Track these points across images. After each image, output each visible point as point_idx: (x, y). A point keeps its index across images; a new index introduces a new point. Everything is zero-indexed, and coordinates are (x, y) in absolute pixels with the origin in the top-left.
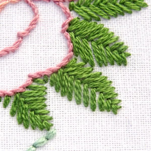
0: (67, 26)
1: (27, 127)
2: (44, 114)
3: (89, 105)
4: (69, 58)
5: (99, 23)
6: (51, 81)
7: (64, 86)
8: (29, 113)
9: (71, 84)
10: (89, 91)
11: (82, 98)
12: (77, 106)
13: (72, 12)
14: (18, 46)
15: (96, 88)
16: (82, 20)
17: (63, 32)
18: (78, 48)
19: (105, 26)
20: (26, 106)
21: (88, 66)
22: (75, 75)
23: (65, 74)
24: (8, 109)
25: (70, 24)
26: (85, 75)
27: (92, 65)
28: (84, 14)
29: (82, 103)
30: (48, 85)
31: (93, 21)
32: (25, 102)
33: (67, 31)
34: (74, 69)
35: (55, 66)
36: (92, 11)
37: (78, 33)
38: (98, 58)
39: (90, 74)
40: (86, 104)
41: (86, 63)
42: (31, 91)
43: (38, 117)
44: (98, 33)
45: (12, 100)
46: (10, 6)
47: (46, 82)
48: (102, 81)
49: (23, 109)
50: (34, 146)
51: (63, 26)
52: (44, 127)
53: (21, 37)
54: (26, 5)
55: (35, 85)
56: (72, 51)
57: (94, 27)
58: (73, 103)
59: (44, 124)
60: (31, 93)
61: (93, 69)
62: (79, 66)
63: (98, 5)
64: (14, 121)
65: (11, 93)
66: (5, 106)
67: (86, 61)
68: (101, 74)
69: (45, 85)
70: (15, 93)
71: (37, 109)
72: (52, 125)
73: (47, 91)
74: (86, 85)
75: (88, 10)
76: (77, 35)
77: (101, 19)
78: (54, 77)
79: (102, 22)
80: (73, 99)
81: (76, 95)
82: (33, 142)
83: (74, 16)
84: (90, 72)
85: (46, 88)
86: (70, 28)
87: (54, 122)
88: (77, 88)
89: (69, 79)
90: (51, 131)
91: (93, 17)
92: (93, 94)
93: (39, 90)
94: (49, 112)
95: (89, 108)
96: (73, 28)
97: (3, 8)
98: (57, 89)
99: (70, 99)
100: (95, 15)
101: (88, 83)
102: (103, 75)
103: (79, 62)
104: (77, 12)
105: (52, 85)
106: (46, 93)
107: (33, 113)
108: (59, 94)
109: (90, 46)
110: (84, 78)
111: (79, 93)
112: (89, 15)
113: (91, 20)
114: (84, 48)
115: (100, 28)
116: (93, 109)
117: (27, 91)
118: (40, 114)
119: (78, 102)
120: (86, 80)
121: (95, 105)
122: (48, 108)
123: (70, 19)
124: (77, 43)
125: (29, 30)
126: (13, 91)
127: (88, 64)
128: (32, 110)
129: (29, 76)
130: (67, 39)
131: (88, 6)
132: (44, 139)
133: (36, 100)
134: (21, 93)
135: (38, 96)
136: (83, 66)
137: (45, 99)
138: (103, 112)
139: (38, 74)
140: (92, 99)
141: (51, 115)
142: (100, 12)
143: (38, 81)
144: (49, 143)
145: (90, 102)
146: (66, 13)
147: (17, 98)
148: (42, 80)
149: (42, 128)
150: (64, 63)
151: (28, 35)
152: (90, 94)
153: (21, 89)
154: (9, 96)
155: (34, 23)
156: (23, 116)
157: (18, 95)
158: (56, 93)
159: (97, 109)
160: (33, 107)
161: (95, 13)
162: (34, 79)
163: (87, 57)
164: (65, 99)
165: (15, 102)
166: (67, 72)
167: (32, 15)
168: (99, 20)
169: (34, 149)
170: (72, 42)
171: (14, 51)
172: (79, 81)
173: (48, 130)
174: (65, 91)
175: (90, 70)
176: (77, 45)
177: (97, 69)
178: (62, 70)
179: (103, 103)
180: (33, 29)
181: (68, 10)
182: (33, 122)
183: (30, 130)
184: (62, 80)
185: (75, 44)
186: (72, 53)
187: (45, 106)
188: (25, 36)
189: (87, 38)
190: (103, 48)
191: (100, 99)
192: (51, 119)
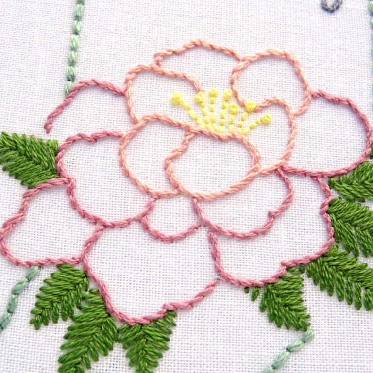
0: (327, 207)
1: (279, 326)
2: (300, 311)
3: (354, 303)
4: (330, 246)
5: (363, 205)
6: (309, 271)
7: (324, 278)
8: (282, 308)
9: (333, 276)
10: (353, 284)
11: (345, 294)
12: (338, 303)
13: (332, 190)
14: (269, 228)
15: (361, 282)
16: (343, 200)
17: (322, 213)
18: (340, 234)
19: (370, 209)
20: (280, 300)
21: (351, 256)
22: (337, 266)
23: (326, 264)
24: (257, 304)
25: (330, 205)
26: (347, 267)
27: (356, 255)
28: (347, 193)
29: (345, 300)
30: (304, 276)
31: (357, 202)
32: (278, 296)
33: (327, 212)
34: (336, 258)
35: (313, 254)
36: (355, 190)
37: (339, 216)
38: (364, 246)
39: (354, 265)
40: (350, 301)
41: (349, 253)
42: (285, 282)
43: (293, 313)
44: (363, 217)
45: (262, 292)
46: (259, 178)
47: (302, 271)
48: (368, 275)
49: (276, 303)
50: (288, 349)
51: (322, 206)
52: (301, 327)
53: (272, 216)
54: (278, 178)
55: (289, 275)
56: (334, 236)
57: (358, 209)
58: (334, 298)
59: (300, 323)
60: (286, 284)
61: (357, 260)
62: (340, 255)
63: (363, 183)
64: (263, 318)
65: (261, 283)
66: (254, 298)
67: (349, 249)
68: (366, 265)
69: (301, 276)
70: (266, 284)
71: (292, 305)
72: (310, 324)
73: (304, 283)
74: (350, 278)
75: (350, 188)
76: (339, 218)
77: (366, 200)
78: (312, 267)
79: (367, 204)
80: (335, 294)
81: (339, 290)
82: (286, 345)
83: (334, 195)
84: (354, 263)
85: (303, 280)
86: (329, 210)
87: (313, 321)
88: (339, 281)
89: (330, 270)
90: (308, 332)
91: (357, 197)
92: (359, 290)
93: (295, 282)
94: (306, 309)
95: (352, 305)
96: (334, 209)
97: (252, 180)
98: (315, 282)
99: (330, 294)
100: (359, 195)
101: (352, 275)
102: (368, 267)
103: (341, 250)
104: (338, 191)
105: (309, 276)
106: (303, 285)
107: (287, 309)
108: (318, 287)
109: (353, 232)
110: (348, 270)
111: (342, 287)
112: (352, 194)
113: (354, 200)
114: (347, 234)
115: (366, 211)
116: (358, 307)
117: (280, 282)
118: (296, 310)
119: (341, 298)
120: (350, 271)
121: (360, 303)
122: (304, 304)
123: (331, 198)
124: (338, 227)
125: (283, 209)
126: (263, 281)
127: (351, 253)
128: (285, 305)
129: (283, 264)
130: (327, 222)
131: (351, 184)
132: (300, 342)
133: (291, 293)
134: (273, 284)
135: (294, 288)
136: (346, 255)
137: (301, 293)
138: (370, 312)
139: (294, 262)
140: (357, 296)
141: (308, 313)
142: (365, 192)
143: (293, 271)
144: (305, 347)
145: (354, 298)
146: (325, 191)
147: (268, 290)
148: (297, 270)
149: (298, 328)
150: (324, 250)
151: (281, 215)
152: (354, 289)
153: (273, 280)
154: (258, 286)
155: (288, 201)
156: (276, 312)
157: (270, 286)
158: (314, 286)
159: (363, 307)
160: (288, 302)
161: (360, 192)
162: (288, 268)
163: (351, 245)
164: (325, 294)
165: (266, 295)
166: (328, 262)
167: (285, 190)
168: (364, 201)
169: (288, 353)
170: (333, 226)
171: (264, 233)
172: (341, 273)
173: (305, 330)
174: (325, 284)
175: (354, 260)
176: (339, 230)
177: (362, 260)
178: (321, 259)
179: (369, 301)
180: (286, 208)
181: (328, 188)
182: (287, 320)
183: (283, 330)
184: (322, 271)
185: (337, 229)
186: (333, 239)
187: (301, 301)
188: (278, 216)
189: (351, 222)
190: (369, 235)
191: (366, 296)
192: (308, 317)
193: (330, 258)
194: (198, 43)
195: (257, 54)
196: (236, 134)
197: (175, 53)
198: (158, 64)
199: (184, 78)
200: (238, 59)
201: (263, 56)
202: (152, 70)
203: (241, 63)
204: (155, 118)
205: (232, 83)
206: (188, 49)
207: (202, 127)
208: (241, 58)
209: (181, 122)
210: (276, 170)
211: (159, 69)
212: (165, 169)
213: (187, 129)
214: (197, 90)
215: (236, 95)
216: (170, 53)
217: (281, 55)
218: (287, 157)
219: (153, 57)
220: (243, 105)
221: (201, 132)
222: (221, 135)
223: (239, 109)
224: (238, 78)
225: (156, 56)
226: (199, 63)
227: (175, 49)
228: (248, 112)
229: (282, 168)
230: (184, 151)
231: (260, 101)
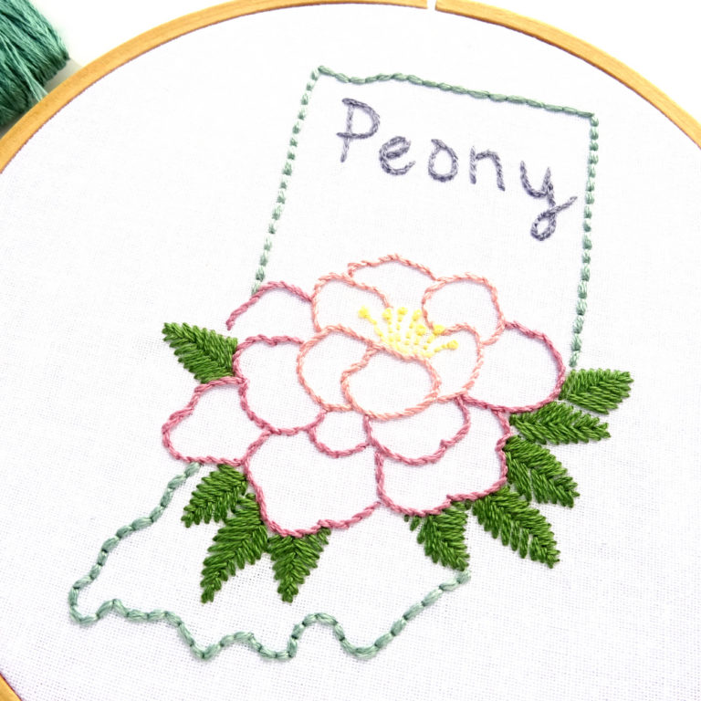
0: (504, 444)
1: (435, 561)
2: (460, 549)
3: (518, 549)
4: (501, 485)
5: (543, 447)
6: (474, 508)
7: (489, 518)
8: (441, 542)
9: (499, 518)
10: (521, 530)
11: (510, 538)
12: (503, 547)
13: (512, 427)
14: (439, 457)
15: (530, 528)
16: (523, 439)
17: (497, 450)
18: (514, 474)
19: (551, 453)
20: (439, 534)
21: (523, 499)
22: (505, 507)
23: (494, 503)
24: (416, 533)
25: (508, 442)
26: (517, 510)
27: (529, 499)
28: (527, 433)
29: (509, 545)
30: (469, 512)
31: (537, 444)
32: (438, 529)
33: (503, 450)
34: (506, 498)
35: (481, 490)
36: (537, 431)
37: (516, 455)
38: (537, 491)
39: (524, 510)
40: (514, 547)
41: (521, 495)
42: (447, 516)
43: (452, 550)
44: (541, 460)
45: (422, 522)
46: (436, 404)
47: (467, 508)
48: (538, 522)
49: (434, 536)
50: (441, 587)
51: (499, 442)
52: (457, 566)
53: (445, 445)
54: (457, 407)
55: (453, 509)
56: (507, 476)
57: (537, 451)
58: (498, 542)
59: (458, 561)
60: (448, 518)
61: (528, 504)
62: (511, 496)
63: (546, 424)
64: (420, 549)
65: (422, 513)
66: (413, 528)
67: (521, 492)
68: (538, 512)
69: (466, 512)
70: (428, 514)
71: (452, 541)
72: (468, 565)
73: (468, 520)
74: (518, 522)
75: (532, 428)
76: (515, 458)
77: (548, 442)
78: (479, 504)
79: (548, 447)
80: (499, 537)
81: (504, 532)
82: (440, 583)
83: (514, 432)
84: (524, 507)
85: (467, 516)
86: (506, 446)
87: (471, 561)
88: (506, 524)
89: (498, 510)
90: (465, 572)
91: (539, 438)
92: (526, 536)
93: (458, 517)
94: (466, 547)
95: (517, 552)
96: (511, 447)
97: (428, 405)
98: (480, 521)
99: (495, 536)
100: (540, 437)
101: (521, 520)
102: (540, 514)
103: (513, 491)
104: (518, 428)
105: (474, 514)
106: (466, 522)
107: (446, 544)
108: (482, 527)
109: (529, 474)
110: (517, 513)
111: (508, 531)
112: (533, 434)
113: (534, 441)
114: (522, 475)
115: (546, 454)
116: (523, 555)
117: (443, 515)
118: (455, 548)
119: (505, 542)
120: (518, 515)
121: (526, 550)
122: (465, 542)
123: (509, 435)
124: (513, 466)
125: (456, 440)
126: (425, 512)
127: (523, 496)
128: (445, 540)
129: (448, 497)
130: (502, 459)
131: (534, 424)
132: (455, 582)
133: (453, 529)
134: (435, 516)
135: (456, 524)
136: (517, 497)
137: (463, 530)
138: (535, 562)
139: (460, 496)
140: (523, 542)
141: (467, 552)
142: (548, 434)
143: (458, 505)
144: (460, 588)
145: (520, 545)
146: (505, 427)
147: (429, 521)
148: (463, 505)
149: (455, 567)
150: (494, 489)
151: (454, 446)
152: (521, 535)
153: (436, 511)
154: (419, 516)
155: (463, 432)
156: (433, 546)
157: (431, 518)
158: (478, 525)
159: (528, 556)
160: (448, 537)
161: (542, 433)
162: (454, 502)
163: (524, 488)
164: (489, 535)
165: (425, 526)
166: (497, 502)
167: (462, 421)
168: (545, 443)
169: (440, 591)
170: (507, 465)
171: (433, 462)
172: (509, 515)
173: (463, 570)
174: (491, 525)
175: (525, 504)
176: (513, 470)
177: (534, 505)
178: (490, 497)
179: (536, 550)
180: (461, 439)
181: (508, 424)
182: (444, 556)
183: (439, 566)
184: (489, 510)
185: (511, 468)
186: (505, 479)
187: (463, 538)
188: (450, 446)
189: (527, 463)
190: (545, 480)
191: (533, 544)
192: (468, 556)
193: (499, 498)
194: (394, 257)
195: (455, 276)
196: (419, 355)
197: (369, 264)
198: (350, 274)
199: (375, 291)
200: (433, 279)
201: (460, 278)
202: (343, 279)
203: (437, 283)
204: (338, 329)
205: (423, 303)
206: (383, 262)
207: (386, 344)
208: (437, 278)
209: (365, 336)
210: (456, 398)
211: (351, 279)
212: (342, 382)
213: (370, 344)
214: (387, 306)
215: (425, 315)
216: (364, 264)
217: (479, 279)
218: (468, 386)
219: (347, 265)
220: (431, 327)
221: (384, 349)
222: (404, 355)
223: (427, 330)
224: (430, 297)
225: (349, 265)
227: (370, 261)
228: (436, 334)
229: (462, 396)
230: (363, 366)
231: (450, 325)
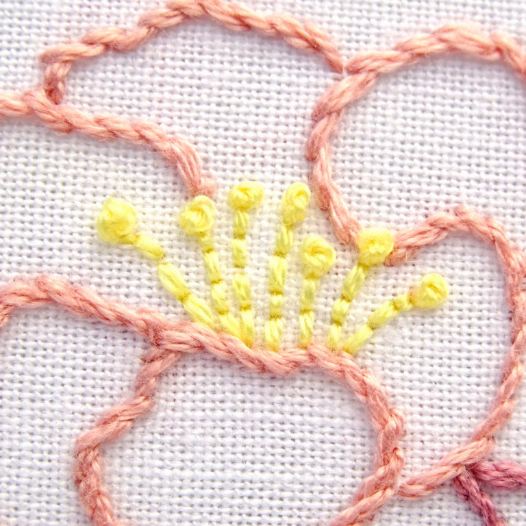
194: (194, 10)
195: (401, 48)
197: (110, 47)
198: (52, 92)
199: (143, 144)
200: (334, 67)
201: (420, 55)
202: (30, 117)
203: (347, 82)
204: (38, 299)
205: (311, 158)
206: (156, 30)
207: (202, 328)
208: (345, 62)
209: (131, 313)
210: (456, 479)
211: (57, 111)
212: (78, 481)
213: (152, 335)
214: (190, 188)
215: (324, 202)
216: (97, 50)
217: (485, 49)
219: (37, 61)
220: (347, 241)
221: (201, 347)
224: (332, 136)
225: (46, 59)
226: (195, 82)
227: (110, 32)
228: (366, 267)
230: (140, 417)
231: (411, 223)
